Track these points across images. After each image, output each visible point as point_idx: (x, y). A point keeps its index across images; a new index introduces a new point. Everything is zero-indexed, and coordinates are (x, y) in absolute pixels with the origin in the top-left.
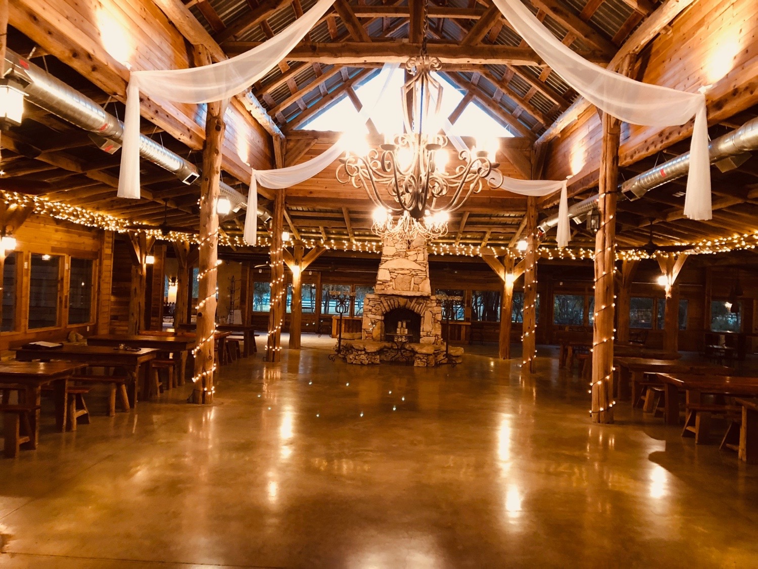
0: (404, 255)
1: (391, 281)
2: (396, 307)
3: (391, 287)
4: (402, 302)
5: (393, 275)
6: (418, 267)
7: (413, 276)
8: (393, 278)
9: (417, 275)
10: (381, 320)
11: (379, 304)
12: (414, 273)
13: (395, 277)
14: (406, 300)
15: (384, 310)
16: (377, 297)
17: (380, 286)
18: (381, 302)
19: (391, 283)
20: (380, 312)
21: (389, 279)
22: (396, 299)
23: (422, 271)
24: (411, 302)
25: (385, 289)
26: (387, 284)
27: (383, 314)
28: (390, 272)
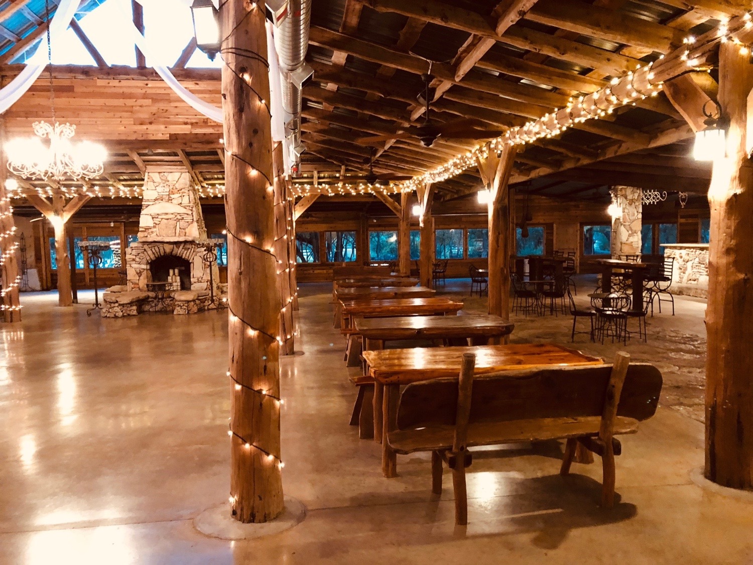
0: (167, 198)
1: (154, 227)
2: (162, 254)
3: (155, 234)
4: (168, 248)
5: (157, 221)
6: (183, 210)
7: (178, 220)
8: (156, 224)
9: (183, 219)
10: (147, 270)
11: (143, 253)
12: (179, 217)
13: (158, 223)
14: (171, 246)
15: (148, 258)
16: (140, 245)
17: (142, 233)
18: (145, 250)
19: (154, 230)
20: (145, 261)
21: (152, 225)
22: (161, 245)
23: (187, 214)
24: (179, 248)
25: (149, 236)
26: (150, 231)
27: (148, 263)
28: (153, 218)
